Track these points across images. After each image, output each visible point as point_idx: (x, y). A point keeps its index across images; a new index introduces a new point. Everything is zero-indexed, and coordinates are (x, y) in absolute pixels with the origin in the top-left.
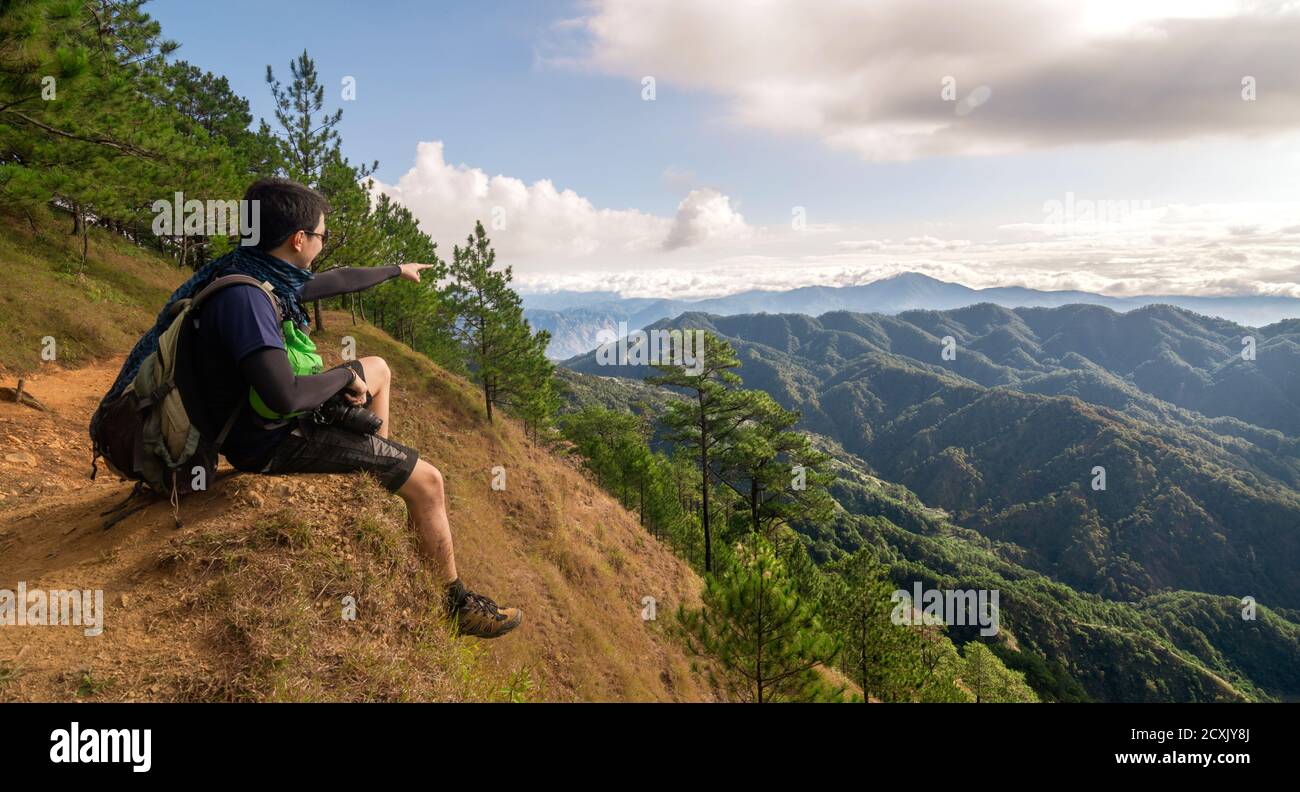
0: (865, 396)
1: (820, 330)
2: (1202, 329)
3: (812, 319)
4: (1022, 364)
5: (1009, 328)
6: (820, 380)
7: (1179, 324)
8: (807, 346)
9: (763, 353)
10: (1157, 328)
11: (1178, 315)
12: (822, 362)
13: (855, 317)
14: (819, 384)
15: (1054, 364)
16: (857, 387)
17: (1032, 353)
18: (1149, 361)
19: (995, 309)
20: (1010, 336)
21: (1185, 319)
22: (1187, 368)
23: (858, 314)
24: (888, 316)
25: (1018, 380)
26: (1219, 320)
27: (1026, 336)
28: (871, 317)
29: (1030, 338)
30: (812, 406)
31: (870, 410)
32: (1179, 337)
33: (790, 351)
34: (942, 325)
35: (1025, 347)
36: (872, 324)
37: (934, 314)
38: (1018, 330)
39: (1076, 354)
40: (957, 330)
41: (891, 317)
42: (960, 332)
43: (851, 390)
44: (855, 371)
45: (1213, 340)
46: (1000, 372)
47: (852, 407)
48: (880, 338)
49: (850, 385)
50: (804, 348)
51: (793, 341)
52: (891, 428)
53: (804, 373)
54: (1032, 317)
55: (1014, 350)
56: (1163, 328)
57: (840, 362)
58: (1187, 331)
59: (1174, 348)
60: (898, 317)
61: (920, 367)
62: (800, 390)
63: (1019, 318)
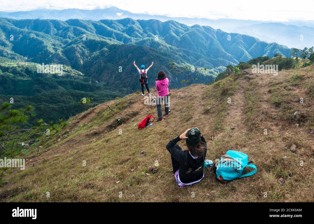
0: (80, 49)
1: (65, 25)
2: (180, 27)
3: (62, 22)
4: (137, 36)
5: (134, 26)
6: (64, 45)
7: (175, 25)
8: (60, 32)
9: (37, 35)
10: (170, 26)
11: (175, 23)
12: (66, 38)
13: (81, 21)
14: (63, 46)
15: (145, 36)
16: (78, 46)
17: (140, 33)
18: (168, 35)
19: (131, 20)
20: (134, 28)
21: (176, 24)
22: (175, 36)
23: (83, 20)
24: (95, 21)
25: (135, 41)
26: (183, 24)
27: (139, 28)
28: (89, 21)
29: (140, 29)
30: (58, 55)
31: (83, 54)
32: (174, 28)
33: (52, 33)
34: (114, 24)
35: (138, 31)
36: (88, 24)
37: (111, 21)
38: (137, 26)
39: (151, 33)
40: (118, 26)
41: (96, 22)
42: (120, 27)
43: (75, 47)
44: (77, 41)
45: (181, 29)
46: (130, 39)
47: (75, 53)
48: (91, 29)
49: (74, 46)
50: (58, 33)
51: (53, 30)
52: (89, 59)
53: (57, 42)
54: (141, 23)
55: (134, 32)
56: (172, 26)
57: (73, 38)
58: (177, 27)
59: (173, 32)
60: (99, 21)
61: (104, 38)
62: (54, 49)
63: (138, 23)
